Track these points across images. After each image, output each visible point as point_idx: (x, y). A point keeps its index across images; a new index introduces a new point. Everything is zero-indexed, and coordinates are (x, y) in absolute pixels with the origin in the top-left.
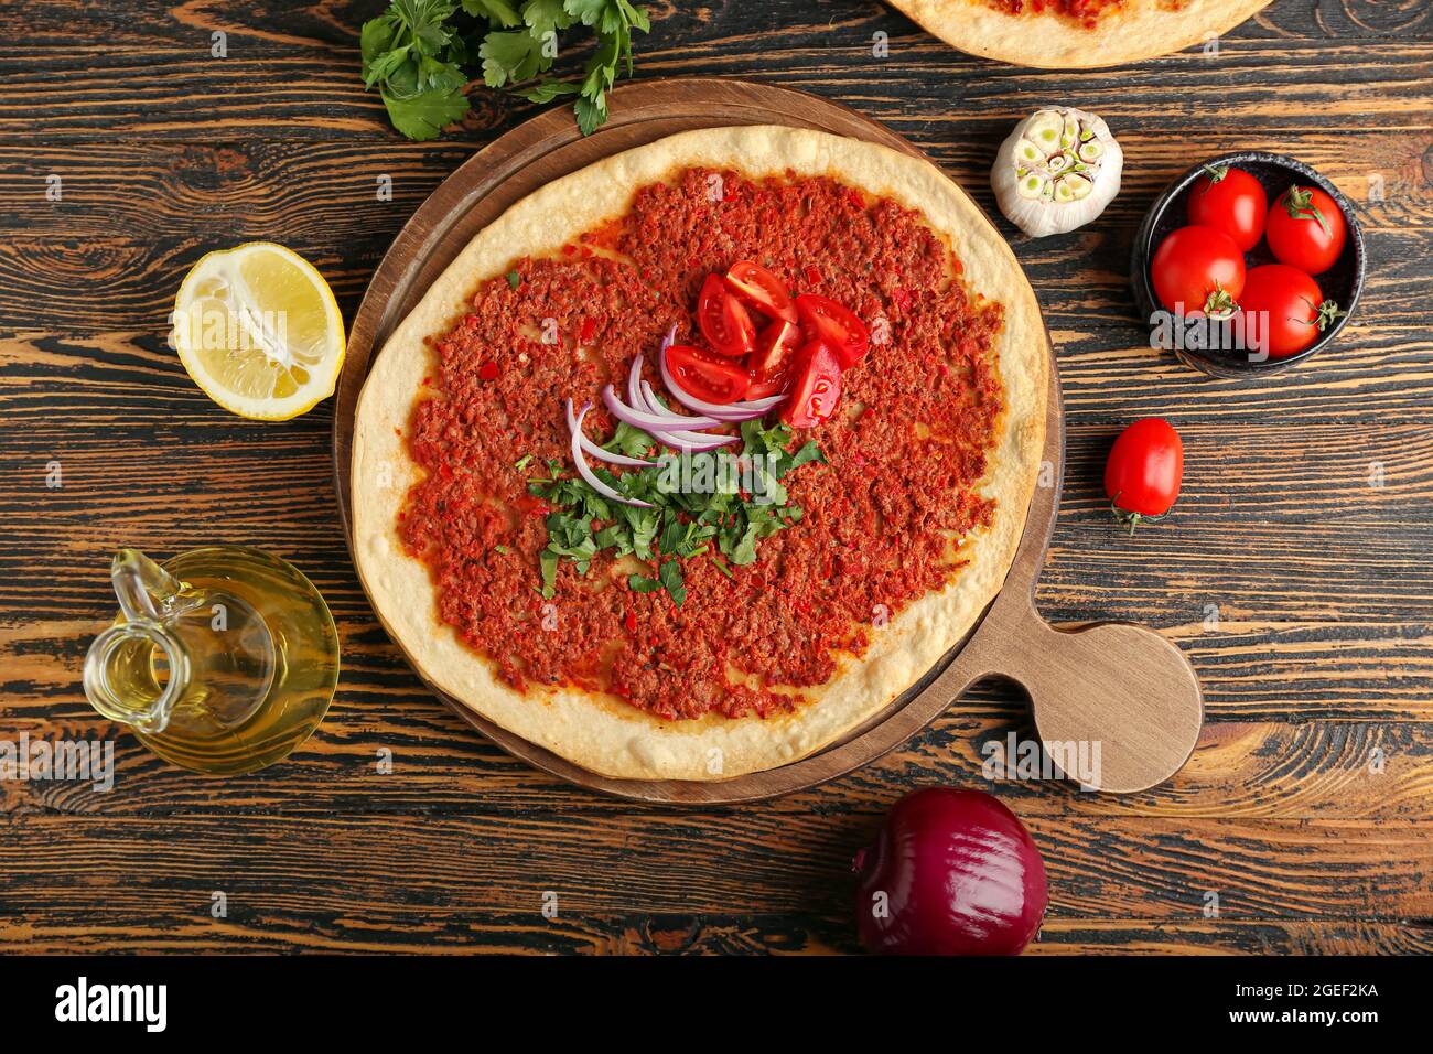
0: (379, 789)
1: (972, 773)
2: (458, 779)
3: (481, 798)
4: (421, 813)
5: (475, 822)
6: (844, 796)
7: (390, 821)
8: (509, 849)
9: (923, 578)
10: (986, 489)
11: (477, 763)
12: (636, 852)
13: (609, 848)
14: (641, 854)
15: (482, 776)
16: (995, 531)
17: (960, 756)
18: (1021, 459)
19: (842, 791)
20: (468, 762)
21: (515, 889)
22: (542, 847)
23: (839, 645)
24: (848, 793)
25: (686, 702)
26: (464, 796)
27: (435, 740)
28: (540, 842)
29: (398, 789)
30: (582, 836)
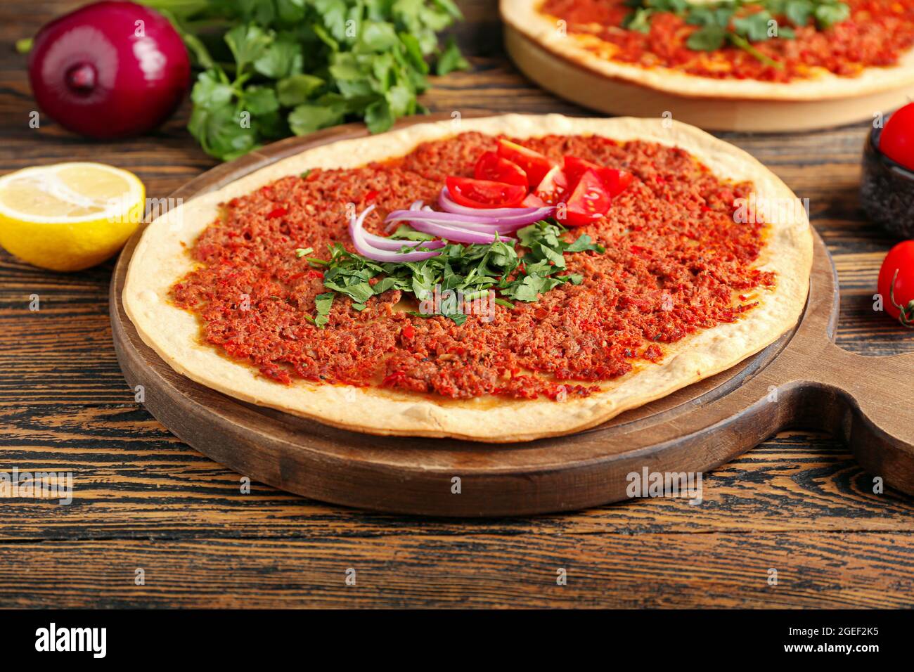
0: (102, 522)
1: (801, 500)
2: (195, 513)
3: (223, 526)
4: (147, 538)
5: (209, 543)
6: (653, 519)
7: (108, 544)
8: (250, 564)
9: (714, 313)
10: (762, 265)
11: (221, 502)
12: (406, 563)
13: (374, 561)
14: (412, 565)
15: (226, 511)
16: (779, 289)
17: (783, 489)
18: (793, 244)
19: (651, 515)
20: (211, 501)
21: (253, 596)
22: (289, 562)
23: (633, 356)
24: (657, 517)
25: (469, 377)
26: (201, 525)
27: (175, 486)
28: (289, 558)
29: (124, 521)
30: (340, 552)
